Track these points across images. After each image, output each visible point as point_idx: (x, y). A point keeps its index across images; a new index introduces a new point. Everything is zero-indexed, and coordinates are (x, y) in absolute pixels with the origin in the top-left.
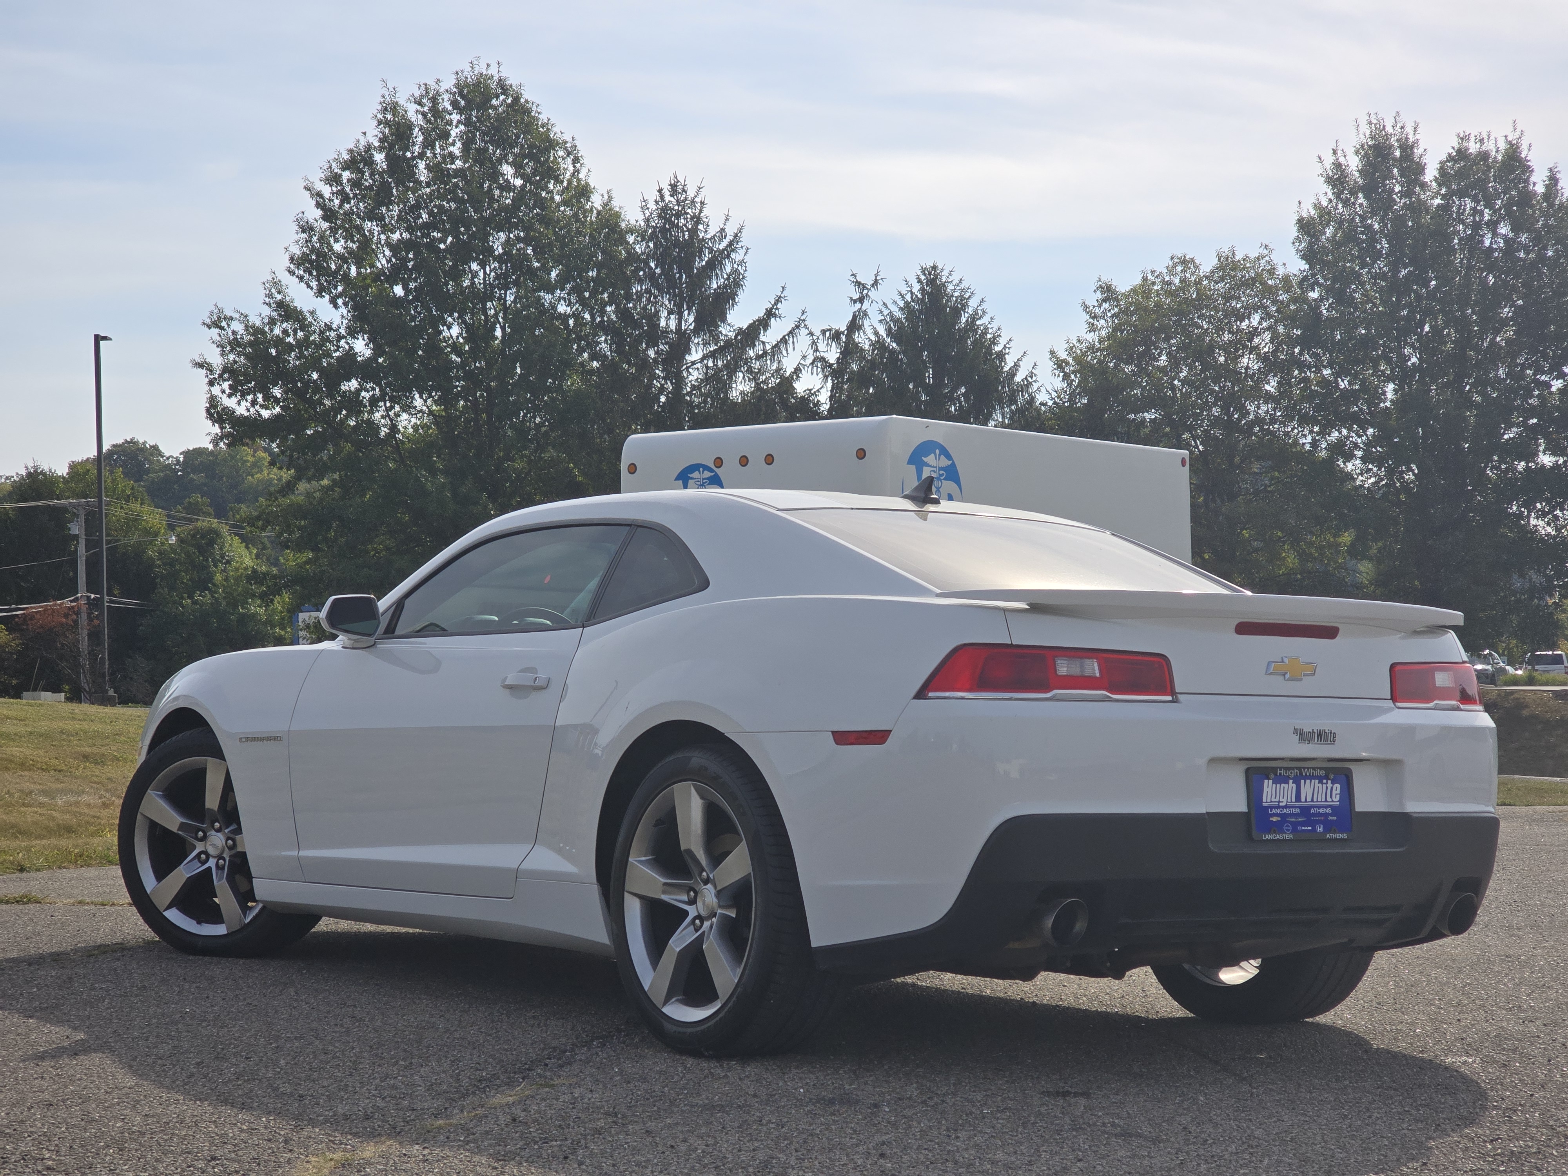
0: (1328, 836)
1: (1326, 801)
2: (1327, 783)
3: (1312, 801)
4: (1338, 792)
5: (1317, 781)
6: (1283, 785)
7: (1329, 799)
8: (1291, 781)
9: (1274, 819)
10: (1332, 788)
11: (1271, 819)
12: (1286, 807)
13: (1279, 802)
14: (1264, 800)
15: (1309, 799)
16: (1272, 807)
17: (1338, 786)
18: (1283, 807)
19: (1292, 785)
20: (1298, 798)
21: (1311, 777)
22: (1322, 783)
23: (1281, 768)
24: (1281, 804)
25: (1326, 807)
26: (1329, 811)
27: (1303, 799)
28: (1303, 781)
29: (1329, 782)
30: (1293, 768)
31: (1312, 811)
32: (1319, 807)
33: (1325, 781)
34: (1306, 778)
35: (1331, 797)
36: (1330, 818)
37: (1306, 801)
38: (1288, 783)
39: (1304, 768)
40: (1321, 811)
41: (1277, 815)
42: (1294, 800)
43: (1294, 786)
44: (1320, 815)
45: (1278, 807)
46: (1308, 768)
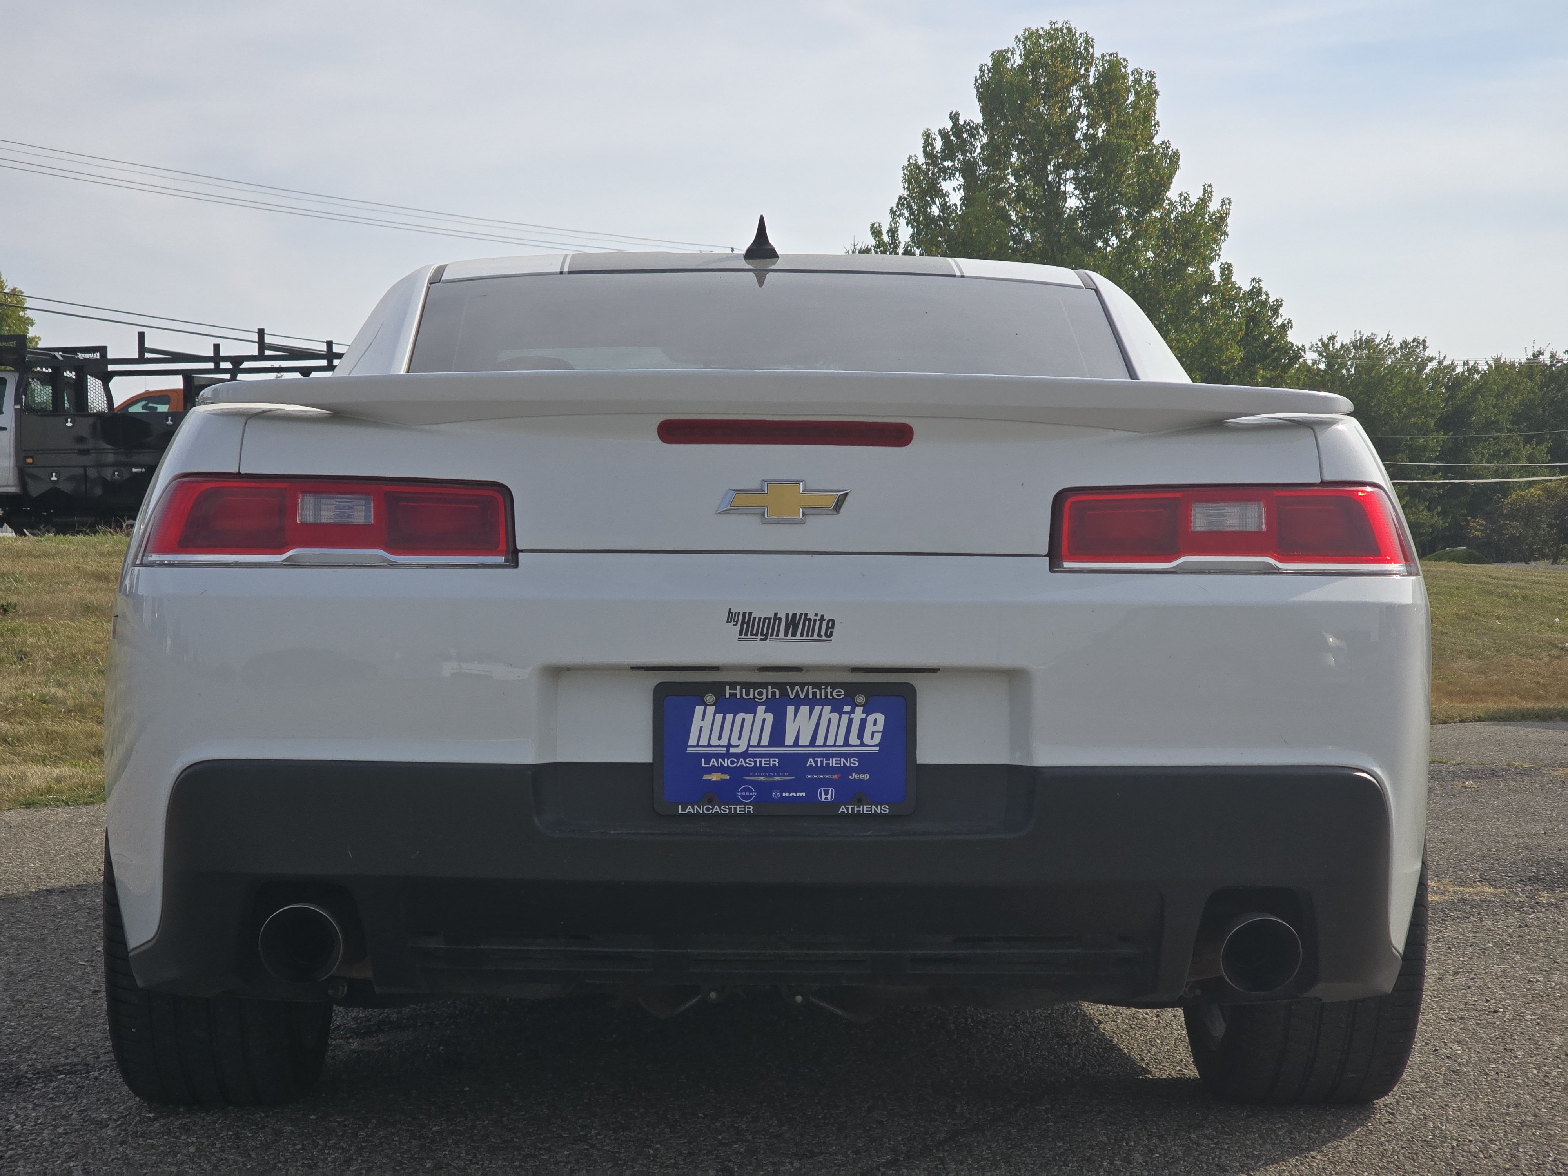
0: (843, 809)
1: (846, 743)
2: (853, 711)
3: (813, 743)
4: (880, 726)
5: (828, 708)
6: (740, 717)
7: (854, 740)
8: (761, 709)
9: (715, 777)
10: (863, 722)
11: (706, 777)
12: (745, 755)
13: (729, 745)
14: (692, 741)
15: (805, 740)
16: (708, 757)
17: (881, 718)
18: (737, 756)
19: (764, 717)
20: (778, 736)
21: (812, 702)
22: (841, 713)
23: (733, 685)
24: (732, 750)
25: (846, 756)
26: (853, 762)
27: (789, 739)
28: (790, 709)
29: (859, 710)
30: (764, 685)
31: (810, 762)
32: (828, 756)
33: (847, 708)
34: (798, 703)
35: (860, 736)
36: (854, 776)
37: (796, 743)
38: (754, 712)
39: (793, 685)
40: (833, 762)
41: (722, 770)
42: (765, 741)
43: (770, 717)
44: (828, 769)
45: (727, 755)
46: (802, 685)
